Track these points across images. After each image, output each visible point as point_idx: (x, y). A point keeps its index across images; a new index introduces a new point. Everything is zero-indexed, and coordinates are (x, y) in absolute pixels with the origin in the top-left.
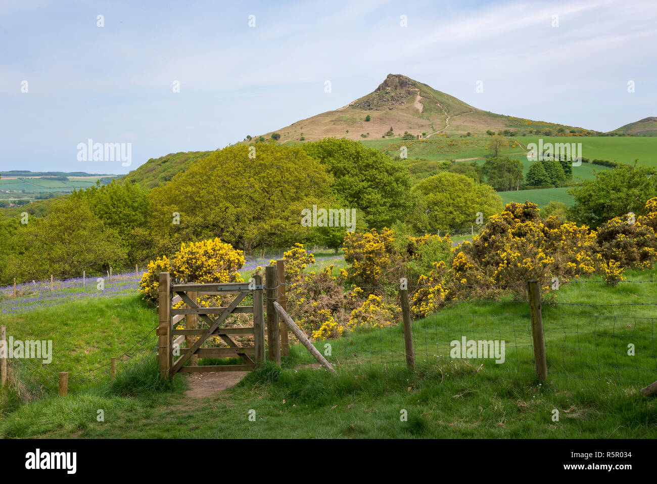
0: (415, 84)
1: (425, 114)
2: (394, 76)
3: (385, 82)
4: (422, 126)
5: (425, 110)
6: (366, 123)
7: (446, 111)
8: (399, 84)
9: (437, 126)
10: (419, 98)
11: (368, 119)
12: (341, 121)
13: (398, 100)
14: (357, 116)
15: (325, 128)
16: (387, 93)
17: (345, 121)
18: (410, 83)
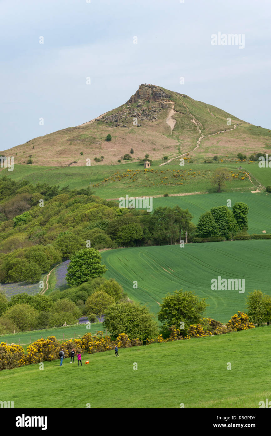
0: (170, 96)
1: (176, 133)
2: (147, 86)
3: (138, 92)
4: (168, 147)
5: (177, 127)
6: (107, 142)
7: (200, 129)
8: (151, 96)
9: (185, 147)
10: (172, 112)
11: (108, 139)
12: (79, 140)
13: (149, 115)
14: (97, 135)
15: (59, 148)
16: (138, 106)
17: (83, 141)
18: (164, 95)
